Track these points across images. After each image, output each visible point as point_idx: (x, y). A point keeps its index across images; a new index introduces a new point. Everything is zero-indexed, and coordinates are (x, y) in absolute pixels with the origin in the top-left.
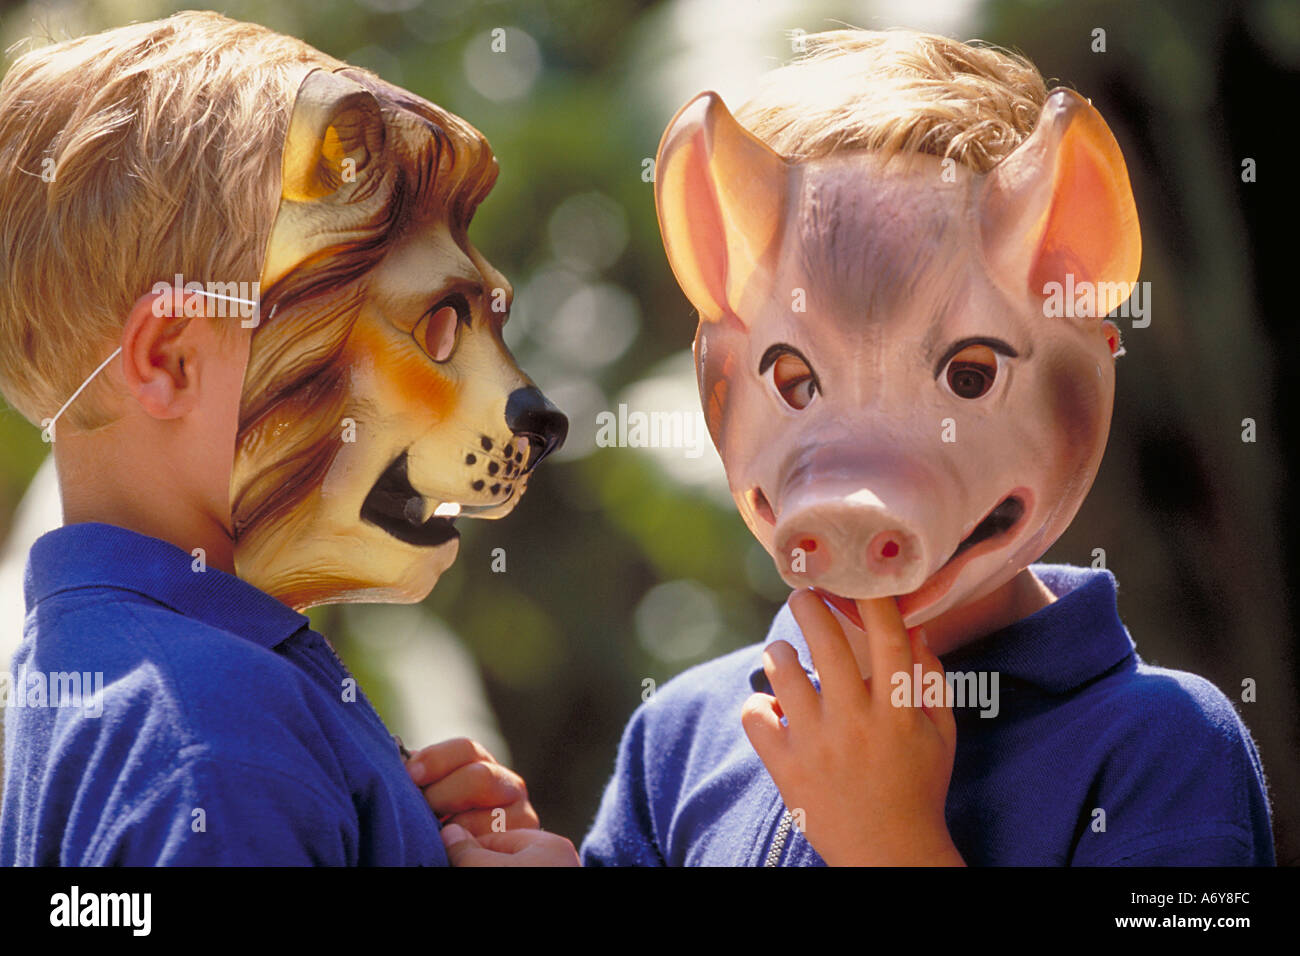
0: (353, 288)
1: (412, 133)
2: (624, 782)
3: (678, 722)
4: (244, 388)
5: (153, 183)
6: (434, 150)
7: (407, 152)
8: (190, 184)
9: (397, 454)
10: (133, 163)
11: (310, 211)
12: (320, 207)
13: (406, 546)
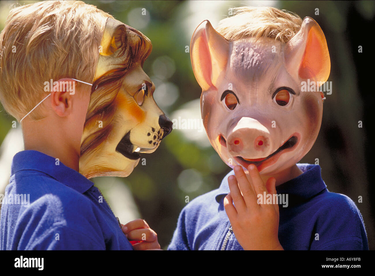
0: (118, 82)
1: (134, 38)
2: (180, 229)
3: (194, 211)
4: (88, 109)
5: (60, 46)
6: (140, 44)
7: (132, 43)
8: (70, 47)
9: (128, 132)
10: (54, 41)
11: (108, 58)
12: (110, 57)
13: (128, 159)
